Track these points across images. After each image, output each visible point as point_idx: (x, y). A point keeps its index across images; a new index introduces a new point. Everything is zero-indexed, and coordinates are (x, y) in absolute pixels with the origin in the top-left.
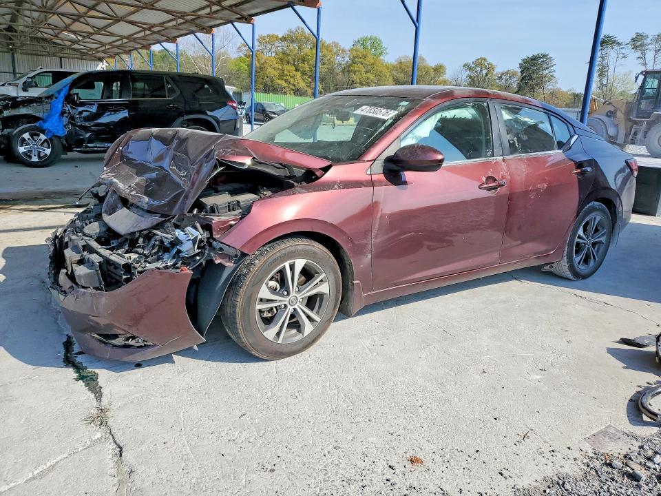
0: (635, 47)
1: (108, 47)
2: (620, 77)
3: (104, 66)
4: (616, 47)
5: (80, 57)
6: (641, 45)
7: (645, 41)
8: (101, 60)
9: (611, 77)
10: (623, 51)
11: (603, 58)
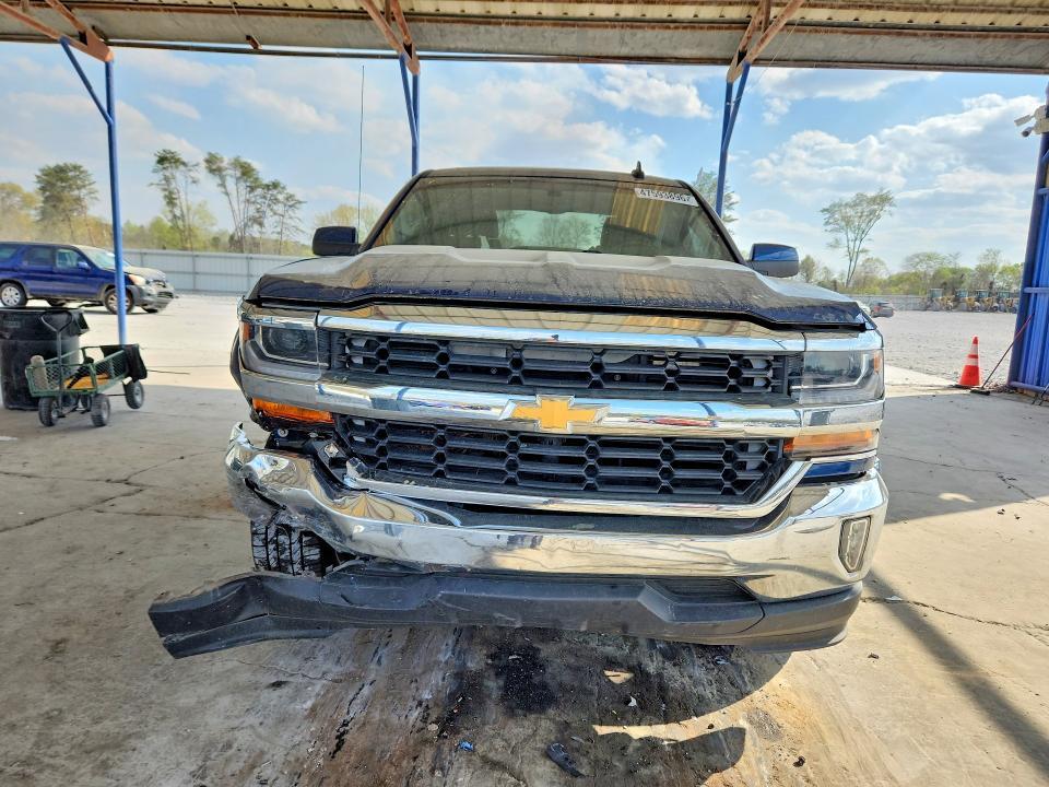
0: (211, 171)
2: (194, 208)
4: (182, 168)
6: (217, 169)
7: (222, 165)
9: (184, 207)
10: (192, 174)
11: (167, 179)
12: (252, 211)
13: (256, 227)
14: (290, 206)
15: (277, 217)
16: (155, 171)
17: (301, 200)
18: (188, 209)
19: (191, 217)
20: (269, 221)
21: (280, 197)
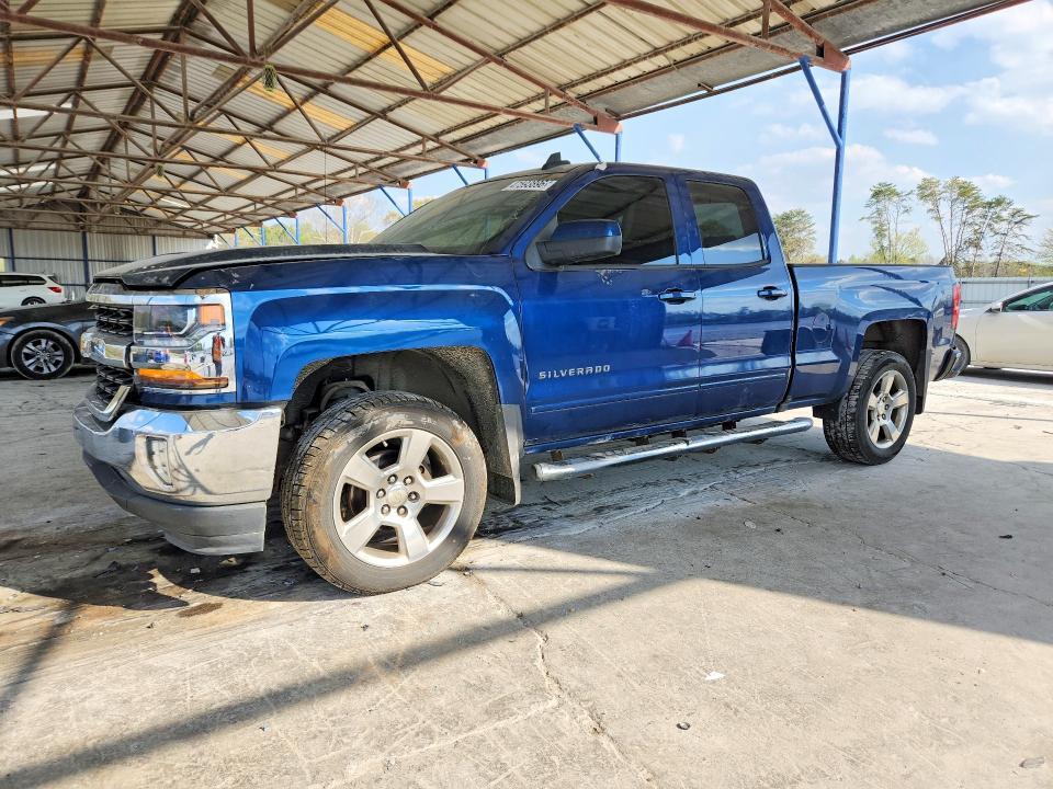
0: (923, 197)
1: (205, 225)
2: (903, 237)
3: (215, 245)
4: (895, 199)
5: (181, 233)
6: (931, 194)
7: (936, 189)
8: (210, 236)
9: (893, 237)
10: (904, 203)
11: (879, 213)
12: (968, 233)
13: (972, 250)
14: (1016, 223)
15: (998, 237)
16: (868, 206)
17: (1031, 214)
18: (898, 238)
19: (899, 247)
20: (989, 242)
21: (1005, 214)
